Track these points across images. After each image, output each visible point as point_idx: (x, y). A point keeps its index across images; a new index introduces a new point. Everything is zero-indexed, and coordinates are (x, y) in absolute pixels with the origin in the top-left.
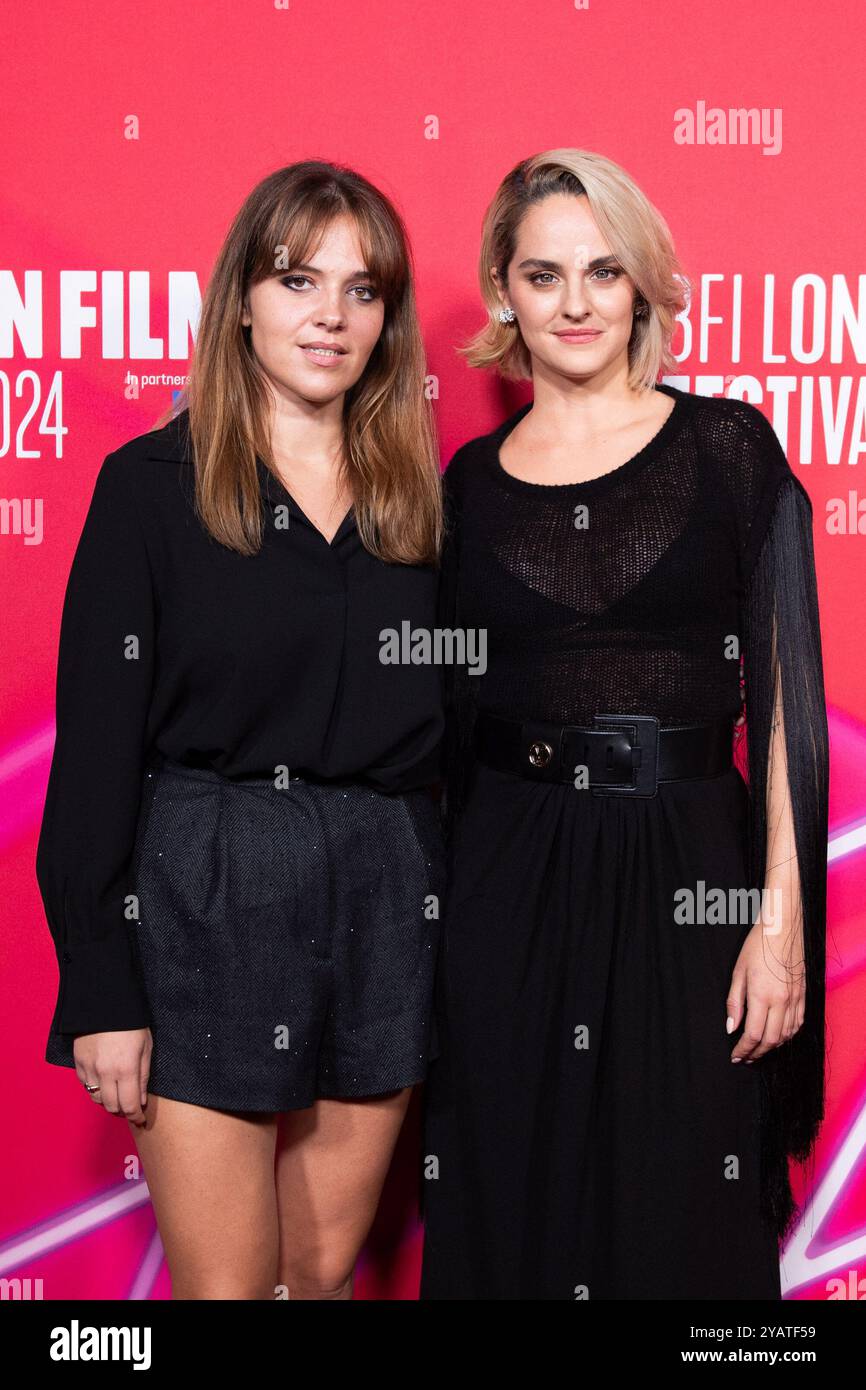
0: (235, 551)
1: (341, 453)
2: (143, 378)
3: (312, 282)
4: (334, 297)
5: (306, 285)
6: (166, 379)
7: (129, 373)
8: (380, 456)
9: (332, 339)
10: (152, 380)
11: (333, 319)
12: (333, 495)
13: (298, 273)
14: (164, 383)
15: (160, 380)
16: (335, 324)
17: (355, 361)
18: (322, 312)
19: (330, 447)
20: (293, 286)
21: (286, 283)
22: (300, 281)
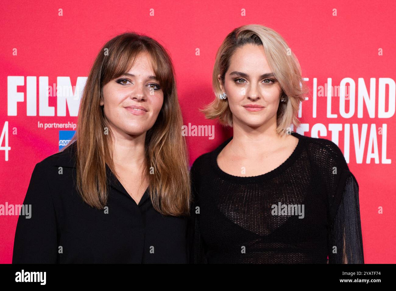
0: (94, 207)
1: (144, 163)
2: (45, 124)
3: (130, 81)
4: (140, 86)
5: (128, 83)
6: (56, 125)
7: (39, 122)
8: (164, 166)
9: (140, 104)
10: (49, 126)
11: (140, 96)
12: (139, 183)
13: (124, 77)
14: (55, 127)
15: (53, 126)
16: (141, 98)
17: (152, 115)
18: (135, 93)
19: (139, 160)
20: (122, 83)
21: (119, 82)
22: (125, 81)
